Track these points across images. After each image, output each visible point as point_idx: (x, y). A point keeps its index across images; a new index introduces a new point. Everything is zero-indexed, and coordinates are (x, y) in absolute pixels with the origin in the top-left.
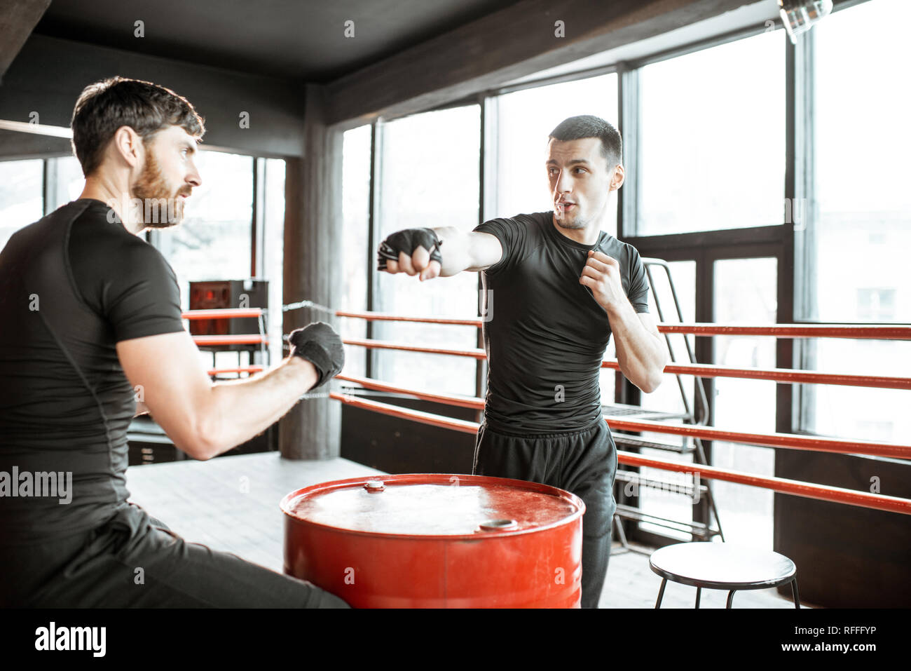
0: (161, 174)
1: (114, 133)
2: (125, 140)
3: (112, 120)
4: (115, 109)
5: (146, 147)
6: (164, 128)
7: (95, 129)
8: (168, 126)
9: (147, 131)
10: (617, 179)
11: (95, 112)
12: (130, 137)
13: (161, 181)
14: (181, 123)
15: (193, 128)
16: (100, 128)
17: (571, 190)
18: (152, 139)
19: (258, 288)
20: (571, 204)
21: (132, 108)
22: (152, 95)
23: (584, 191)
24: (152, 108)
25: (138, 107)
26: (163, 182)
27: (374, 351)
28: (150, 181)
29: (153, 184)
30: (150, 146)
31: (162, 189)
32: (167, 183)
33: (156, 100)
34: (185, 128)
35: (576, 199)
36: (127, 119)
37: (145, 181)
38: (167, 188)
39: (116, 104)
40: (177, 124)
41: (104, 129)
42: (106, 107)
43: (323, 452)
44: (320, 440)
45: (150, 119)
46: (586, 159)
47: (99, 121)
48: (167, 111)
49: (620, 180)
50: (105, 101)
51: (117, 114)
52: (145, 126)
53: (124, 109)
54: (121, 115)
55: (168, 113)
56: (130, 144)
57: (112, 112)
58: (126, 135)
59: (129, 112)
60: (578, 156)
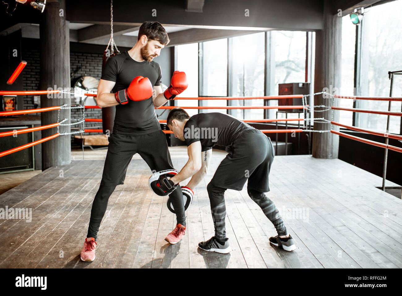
12: (145, 38)
19: (305, 86)
27: (356, 113)
30: (149, 42)
37: (144, 49)
43: (330, 155)
44: (329, 150)
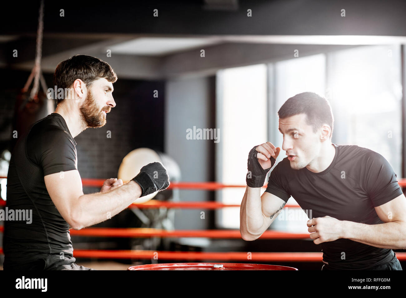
0: (95, 101)
1: (73, 82)
2: (78, 85)
3: (72, 76)
4: (74, 71)
5: (87, 88)
6: (97, 79)
7: (64, 81)
8: (98, 78)
9: (88, 80)
10: (325, 133)
11: (64, 72)
12: (80, 84)
13: (94, 104)
14: (105, 76)
15: (111, 78)
16: (67, 80)
17: (292, 147)
18: (90, 84)
20: (293, 156)
21: (81, 70)
22: (91, 63)
23: (300, 147)
24: (91, 70)
25: (84, 69)
26: (95, 105)
28: (89, 105)
29: (90, 106)
30: (90, 88)
31: (95, 108)
32: (97, 105)
33: (93, 65)
34: (107, 79)
35: (296, 153)
36: (79, 75)
37: (87, 104)
38: (97, 107)
39: (74, 68)
40: (103, 77)
41: (68, 80)
42: (70, 70)
45: (90, 75)
46: (296, 128)
47: (66, 76)
48: (98, 70)
49: (328, 134)
50: (69, 67)
51: (75, 73)
52: (87, 78)
53: (78, 70)
54: (76, 74)
55: (99, 72)
56: (80, 87)
57: (72, 72)
58: (78, 82)
59: (80, 72)
60: (291, 127)
